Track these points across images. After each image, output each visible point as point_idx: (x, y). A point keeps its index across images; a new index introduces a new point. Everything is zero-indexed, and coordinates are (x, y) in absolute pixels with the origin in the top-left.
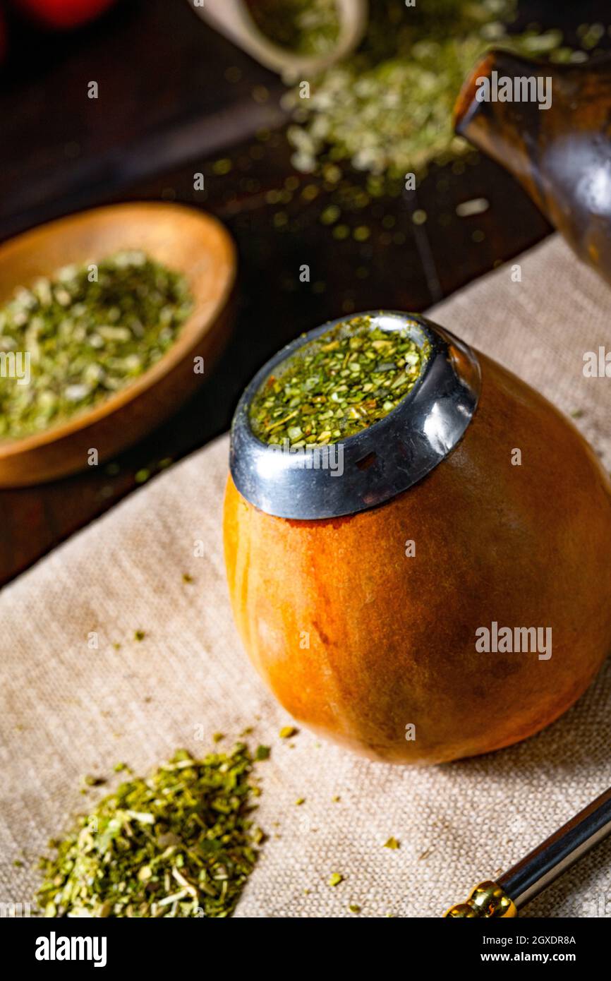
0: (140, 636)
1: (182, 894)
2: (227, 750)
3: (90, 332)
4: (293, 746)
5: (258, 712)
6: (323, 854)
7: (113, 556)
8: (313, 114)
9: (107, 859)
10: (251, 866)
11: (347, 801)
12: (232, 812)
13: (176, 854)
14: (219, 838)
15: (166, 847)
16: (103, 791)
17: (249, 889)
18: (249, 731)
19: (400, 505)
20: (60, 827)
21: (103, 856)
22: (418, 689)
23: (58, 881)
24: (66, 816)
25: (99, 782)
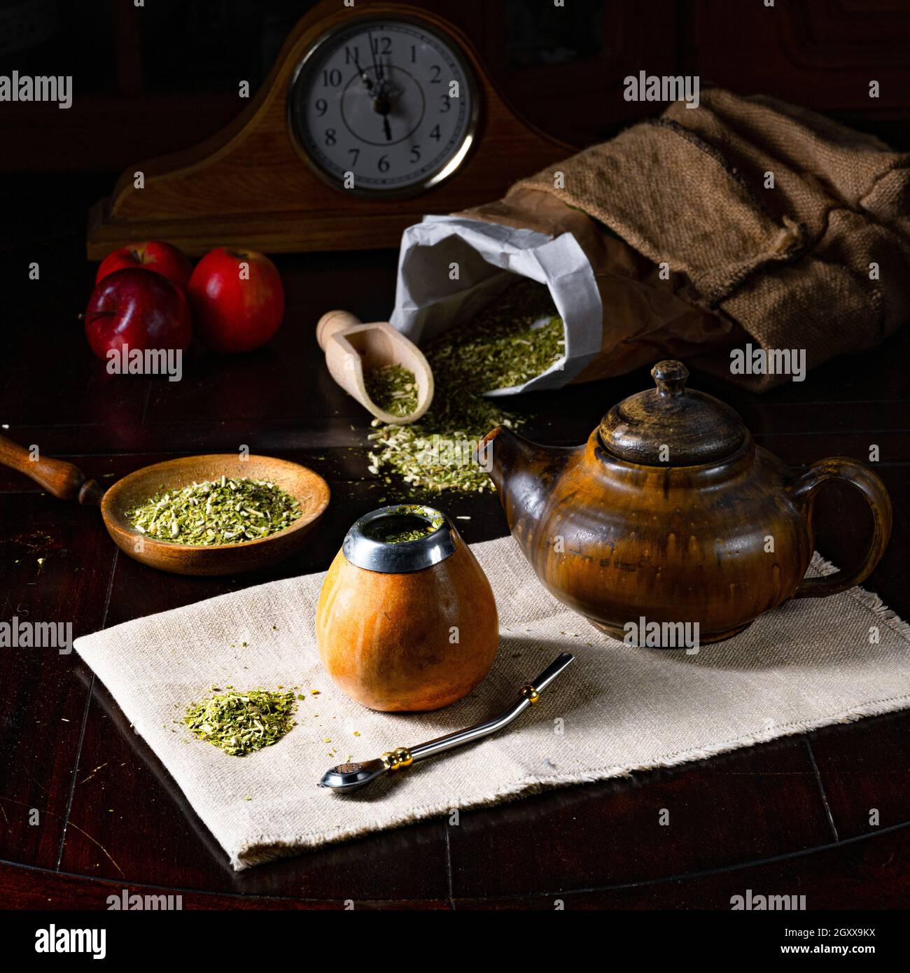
0: (245, 644)
1: (256, 729)
2: (284, 692)
3: (242, 509)
4: (316, 698)
5: (302, 683)
6: (324, 732)
7: (239, 607)
8: (384, 447)
9: (225, 708)
10: (289, 731)
11: (338, 718)
12: (283, 712)
13: (257, 716)
14: (276, 717)
15: (252, 712)
16: (218, 694)
17: (285, 737)
18: (296, 688)
19: (415, 575)
20: (196, 700)
21: (223, 707)
22: (396, 658)
23: (195, 716)
24: (200, 697)
25: (217, 690)
